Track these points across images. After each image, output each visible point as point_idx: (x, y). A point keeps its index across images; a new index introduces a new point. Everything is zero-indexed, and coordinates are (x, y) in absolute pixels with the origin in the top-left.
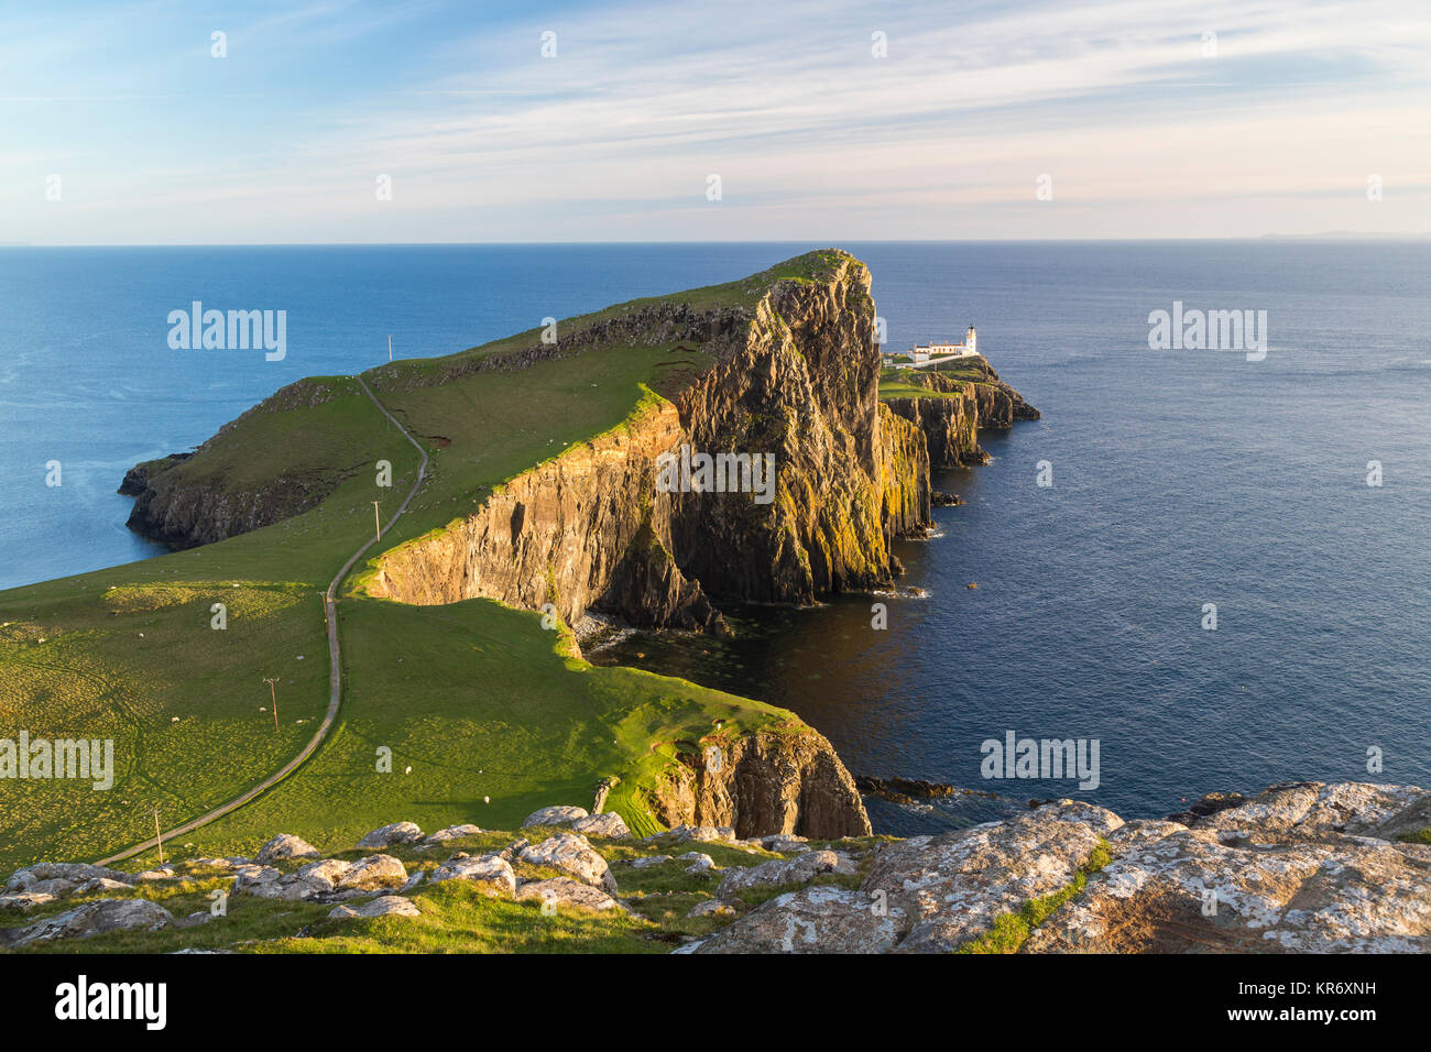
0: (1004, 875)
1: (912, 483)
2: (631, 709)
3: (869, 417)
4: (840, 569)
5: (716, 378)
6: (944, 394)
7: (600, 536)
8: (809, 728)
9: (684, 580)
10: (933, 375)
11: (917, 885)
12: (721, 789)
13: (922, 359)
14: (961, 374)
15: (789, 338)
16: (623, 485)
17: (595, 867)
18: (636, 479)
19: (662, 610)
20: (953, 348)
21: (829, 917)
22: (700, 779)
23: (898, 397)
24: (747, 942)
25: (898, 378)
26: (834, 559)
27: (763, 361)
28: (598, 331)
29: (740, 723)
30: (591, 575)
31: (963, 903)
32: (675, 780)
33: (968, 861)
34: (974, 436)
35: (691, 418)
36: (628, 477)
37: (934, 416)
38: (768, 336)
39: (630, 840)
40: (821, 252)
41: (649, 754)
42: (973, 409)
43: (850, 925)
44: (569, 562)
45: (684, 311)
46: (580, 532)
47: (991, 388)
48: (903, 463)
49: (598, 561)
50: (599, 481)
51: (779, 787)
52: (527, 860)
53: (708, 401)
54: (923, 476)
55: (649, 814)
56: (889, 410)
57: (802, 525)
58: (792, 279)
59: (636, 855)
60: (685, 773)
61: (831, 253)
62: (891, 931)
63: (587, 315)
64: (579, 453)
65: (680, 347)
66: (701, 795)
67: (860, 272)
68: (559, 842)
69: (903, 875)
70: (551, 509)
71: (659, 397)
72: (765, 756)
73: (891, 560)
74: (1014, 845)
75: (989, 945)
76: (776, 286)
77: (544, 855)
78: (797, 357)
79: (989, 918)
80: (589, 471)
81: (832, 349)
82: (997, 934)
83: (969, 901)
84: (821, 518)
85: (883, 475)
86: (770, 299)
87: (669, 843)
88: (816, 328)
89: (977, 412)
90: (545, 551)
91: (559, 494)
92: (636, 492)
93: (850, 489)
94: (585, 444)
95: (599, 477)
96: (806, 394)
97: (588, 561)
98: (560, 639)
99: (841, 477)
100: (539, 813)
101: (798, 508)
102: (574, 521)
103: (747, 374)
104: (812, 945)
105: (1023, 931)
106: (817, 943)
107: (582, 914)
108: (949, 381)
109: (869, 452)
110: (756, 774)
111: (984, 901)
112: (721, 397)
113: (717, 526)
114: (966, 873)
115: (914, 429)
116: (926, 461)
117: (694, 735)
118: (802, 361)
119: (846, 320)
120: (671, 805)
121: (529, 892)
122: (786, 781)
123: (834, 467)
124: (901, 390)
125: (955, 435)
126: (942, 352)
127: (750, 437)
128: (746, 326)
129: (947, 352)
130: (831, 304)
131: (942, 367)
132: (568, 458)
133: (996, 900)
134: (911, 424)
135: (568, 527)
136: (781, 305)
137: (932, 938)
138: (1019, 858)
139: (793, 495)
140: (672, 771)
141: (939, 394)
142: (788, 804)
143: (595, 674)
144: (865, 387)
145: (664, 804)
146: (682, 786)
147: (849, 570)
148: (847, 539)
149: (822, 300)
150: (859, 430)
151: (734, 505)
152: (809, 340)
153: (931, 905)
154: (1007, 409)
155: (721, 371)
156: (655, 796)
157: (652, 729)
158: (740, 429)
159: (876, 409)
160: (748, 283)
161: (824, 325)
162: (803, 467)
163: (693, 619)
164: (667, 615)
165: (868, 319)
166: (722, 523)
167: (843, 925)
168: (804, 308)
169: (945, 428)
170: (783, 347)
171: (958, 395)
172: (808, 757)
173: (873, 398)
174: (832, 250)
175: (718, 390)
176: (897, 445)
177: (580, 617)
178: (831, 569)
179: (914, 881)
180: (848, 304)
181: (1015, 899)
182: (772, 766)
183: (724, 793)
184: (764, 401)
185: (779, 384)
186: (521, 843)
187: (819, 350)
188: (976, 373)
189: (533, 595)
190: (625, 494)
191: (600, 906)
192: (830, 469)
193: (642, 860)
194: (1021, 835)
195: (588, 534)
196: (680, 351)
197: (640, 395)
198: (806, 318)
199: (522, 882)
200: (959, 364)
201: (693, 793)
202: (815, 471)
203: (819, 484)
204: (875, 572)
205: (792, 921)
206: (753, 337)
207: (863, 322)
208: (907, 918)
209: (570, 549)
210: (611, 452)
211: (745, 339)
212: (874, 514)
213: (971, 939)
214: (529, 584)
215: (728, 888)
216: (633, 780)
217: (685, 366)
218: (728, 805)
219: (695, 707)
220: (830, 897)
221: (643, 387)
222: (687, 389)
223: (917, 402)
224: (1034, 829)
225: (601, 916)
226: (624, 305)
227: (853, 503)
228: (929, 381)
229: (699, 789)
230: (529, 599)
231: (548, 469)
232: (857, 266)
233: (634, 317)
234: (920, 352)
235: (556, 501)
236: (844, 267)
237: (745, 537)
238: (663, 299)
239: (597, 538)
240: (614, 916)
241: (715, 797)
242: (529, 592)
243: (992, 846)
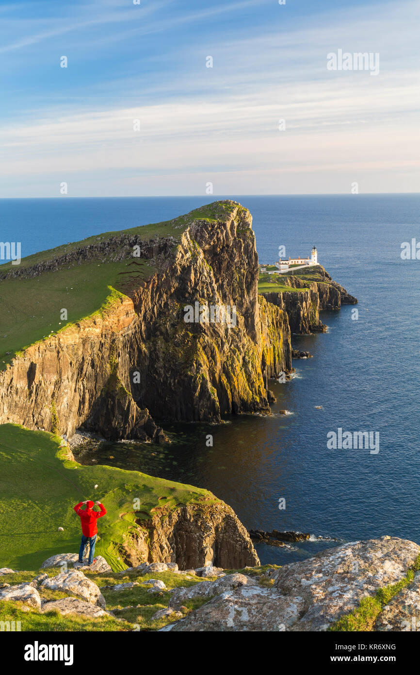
0: (364, 573)
1: (280, 345)
2: (106, 492)
3: (253, 304)
4: (236, 400)
5: (156, 281)
6: (299, 290)
7: (85, 383)
8: (219, 501)
9: (139, 409)
10: (291, 278)
11: (310, 582)
12: (165, 542)
13: (284, 268)
14: (308, 276)
15: (202, 256)
16: (99, 350)
17: (92, 590)
18: (107, 346)
19: (125, 428)
20: (303, 260)
21: (256, 604)
22: (151, 535)
23: (270, 291)
24: (204, 622)
25: (270, 280)
26: (233, 394)
27: (186, 270)
28: (81, 253)
29: (176, 498)
30: (80, 408)
31: (339, 592)
32: (135, 537)
33: (341, 566)
34: (317, 315)
35: (141, 307)
36: (102, 345)
37: (292, 303)
38: (189, 255)
39: (111, 574)
40: (221, 202)
41: (118, 521)
42: (316, 298)
43: (270, 609)
44: (65, 400)
45: (136, 239)
46: (72, 380)
47: (327, 285)
48: (274, 332)
49: (84, 398)
50: (84, 348)
51: (201, 539)
52: (47, 588)
53: (152, 296)
54: (287, 340)
55: (119, 559)
56: (264, 300)
57: (212, 372)
58: (203, 219)
59: (115, 582)
60: (141, 531)
61: (227, 203)
62: (295, 611)
63: (74, 243)
64: (71, 330)
65: (134, 262)
66: (152, 546)
67: (245, 214)
68: (67, 575)
69: (300, 576)
70: (53, 366)
71: (121, 294)
72: (192, 519)
73: (268, 393)
74: (368, 555)
75: (357, 617)
76: (193, 224)
77: (57, 583)
78: (207, 267)
79: (356, 600)
80: (77, 341)
81: (229, 262)
82: (362, 610)
83: (343, 590)
84: (224, 368)
85: (262, 340)
86: (190, 232)
87: (135, 574)
88: (219, 249)
89: (319, 300)
90: (49, 393)
91: (58, 356)
92: (107, 354)
93: (242, 349)
94: (74, 324)
95: (84, 345)
96: (213, 290)
97: (78, 398)
98: (60, 449)
99: (236, 342)
100: (51, 559)
101: (210, 362)
102: (68, 373)
103: (176, 278)
104: (246, 622)
105: (378, 607)
106: (249, 621)
107: (84, 621)
108: (302, 281)
109: (253, 327)
110: (187, 531)
111: (353, 589)
112: (160, 293)
113: (159, 375)
114: (340, 573)
115: (281, 311)
116: (288, 331)
117: (147, 507)
118: (210, 270)
119: (237, 245)
120: (133, 553)
121: (50, 607)
122: (206, 535)
123: (231, 335)
124: (273, 287)
125: (306, 315)
126: (296, 263)
127: (178, 318)
128: (175, 249)
129: (300, 263)
130: (227, 235)
131: (297, 272)
132: (63, 333)
133: (360, 589)
134: (279, 308)
135: (64, 377)
136: (196, 236)
137: (322, 614)
138: (372, 563)
139: (206, 354)
140: (133, 531)
141: (295, 290)
142: (207, 549)
143: (82, 470)
144: (250, 286)
145: (129, 552)
146: (140, 540)
147: (242, 400)
148: (240, 381)
149: (222, 232)
150: (246, 312)
151: (169, 361)
152: (214, 256)
153: (319, 593)
154: (337, 298)
155: (159, 277)
156: (123, 548)
157: (121, 504)
158: (172, 313)
159: (257, 299)
160: (176, 222)
161: (223, 247)
162: (212, 336)
163: (145, 434)
164: (128, 431)
165: (251, 243)
166: (162, 372)
167: (265, 609)
168: (211, 237)
169: (299, 310)
170: (198, 262)
171: (307, 290)
172: (219, 519)
173: (255, 293)
174: (227, 201)
175: (158, 288)
176: (270, 321)
177: (73, 434)
178: (231, 400)
179: (308, 580)
180: (238, 234)
181: (372, 588)
182: (197, 525)
183: (166, 544)
184: (187, 295)
185: (196, 284)
186: (42, 577)
187: (220, 263)
188: (317, 276)
189: (42, 421)
190: (100, 355)
191: (96, 615)
192: (228, 338)
193: (119, 585)
194: (372, 549)
195: (77, 381)
196: (134, 265)
197: (109, 293)
198: (212, 243)
199: (45, 602)
200: (307, 271)
201: (147, 545)
202: (219, 339)
203: (223, 347)
204: (258, 401)
205: (233, 607)
206: (179, 256)
207: (247, 246)
208: (305, 603)
209: (66, 391)
210: (91, 329)
211: (174, 257)
212: (257, 365)
213: (346, 613)
214: (40, 414)
215: (177, 600)
216: (108, 538)
217: (136, 274)
218: (169, 552)
219: (147, 489)
220: (255, 592)
221: (110, 287)
222: (138, 288)
223: (282, 295)
224: (379, 545)
225: (96, 621)
226: (98, 236)
227: (244, 358)
228: (289, 281)
229: (151, 541)
230: (40, 424)
231: (51, 340)
232: (243, 211)
233: (104, 244)
234: (283, 264)
235: (57, 361)
236: (235, 211)
237: (176, 381)
238: (122, 232)
239: (83, 383)
240: (105, 620)
241: (161, 547)
242: (40, 419)
243: (354, 556)
